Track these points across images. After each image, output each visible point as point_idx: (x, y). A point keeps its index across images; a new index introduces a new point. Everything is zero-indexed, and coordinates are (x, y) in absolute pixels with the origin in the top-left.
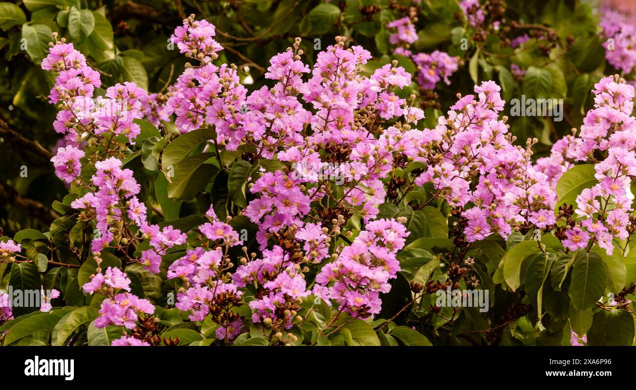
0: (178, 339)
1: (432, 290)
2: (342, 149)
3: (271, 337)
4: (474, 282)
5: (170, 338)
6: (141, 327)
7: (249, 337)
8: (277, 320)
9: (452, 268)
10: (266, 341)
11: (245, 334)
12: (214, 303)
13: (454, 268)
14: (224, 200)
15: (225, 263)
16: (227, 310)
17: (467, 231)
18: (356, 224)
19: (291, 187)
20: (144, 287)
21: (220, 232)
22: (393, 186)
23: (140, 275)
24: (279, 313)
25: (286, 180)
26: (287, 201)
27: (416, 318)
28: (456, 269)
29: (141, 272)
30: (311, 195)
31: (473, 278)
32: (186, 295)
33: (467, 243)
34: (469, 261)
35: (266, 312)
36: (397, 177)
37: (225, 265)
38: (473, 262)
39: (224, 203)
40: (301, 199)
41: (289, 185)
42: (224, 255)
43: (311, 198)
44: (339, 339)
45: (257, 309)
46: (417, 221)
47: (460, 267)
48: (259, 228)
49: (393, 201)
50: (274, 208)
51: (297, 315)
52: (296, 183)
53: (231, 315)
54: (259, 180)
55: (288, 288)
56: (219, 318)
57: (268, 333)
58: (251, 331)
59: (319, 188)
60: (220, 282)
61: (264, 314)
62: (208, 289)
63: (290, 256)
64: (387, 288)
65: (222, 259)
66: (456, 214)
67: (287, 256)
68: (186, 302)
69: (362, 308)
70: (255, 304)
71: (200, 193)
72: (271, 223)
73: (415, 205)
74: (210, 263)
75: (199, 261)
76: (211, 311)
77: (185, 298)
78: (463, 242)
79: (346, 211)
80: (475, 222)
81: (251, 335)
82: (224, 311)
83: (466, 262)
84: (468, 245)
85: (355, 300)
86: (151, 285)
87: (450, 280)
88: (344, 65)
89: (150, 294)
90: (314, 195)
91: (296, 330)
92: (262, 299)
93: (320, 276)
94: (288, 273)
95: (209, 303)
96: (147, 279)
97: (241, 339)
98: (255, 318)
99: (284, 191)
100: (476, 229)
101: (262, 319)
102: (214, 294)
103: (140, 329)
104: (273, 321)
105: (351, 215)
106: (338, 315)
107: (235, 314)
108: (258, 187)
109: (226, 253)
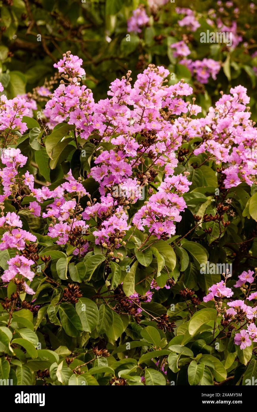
0: (49, 257)
1: (207, 220)
2: (151, 136)
3: (107, 254)
4: (232, 213)
5: (45, 256)
6: (27, 250)
7: (93, 254)
8: (111, 244)
9: (219, 207)
10: (104, 257)
11: (91, 252)
12: (71, 233)
13: (220, 207)
14: (78, 168)
15: (78, 208)
16: (80, 238)
17: (226, 182)
18: (160, 179)
19: (120, 160)
20: (29, 224)
21: (74, 187)
22: (181, 154)
23: (27, 216)
24: (112, 240)
25: (116, 156)
26: (117, 168)
27: (197, 236)
28: (222, 207)
29: (27, 214)
30: (132, 164)
31: (231, 211)
32: (54, 228)
33: (227, 189)
34: (228, 201)
35: (103, 238)
36: (183, 148)
37: (78, 209)
38: (231, 202)
39: (79, 170)
40: (126, 166)
41: (119, 159)
42: (77, 203)
43: (132, 166)
44: (149, 253)
45: (98, 237)
46: (197, 175)
47: (224, 206)
48: (100, 185)
49: (182, 163)
50: (109, 172)
51: (122, 241)
52: (122, 158)
53: (82, 241)
54: (100, 156)
55: (117, 225)
56: (75, 243)
57: (105, 252)
58: (94, 250)
59: (137, 160)
60: (75, 219)
61: (102, 239)
62: (68, 224)
63: (118, 202)
64: (179, 219)
65: (76, 205)
66: (219, 171)
67: (116, 202)
68: (54, 232)
69: (163, 234)
70: (96, 233)
71: (63, 162)
72: (107, 182)
73: (195, 166)
74: (69, 209)
75: (62, 208)
76: (70, 238)
77: (53, 230)
78: (224, 189)
79: (153, 172)
80: (230, 177)
81: (94, 253)
82: (77, 238)
83: (227, 201)
84: (228, 190)
85: (159, 229)
86: (34, 222)
87: (218, 214)
88: (153, 83)
89: (33, 228)
90: (134, 164)
91: (122, 249)
92: (101, 230)
93: (137, 215)
94: (116, 216)
95: (68, 232)
96: (31, 219)
97: (88, 255)
98: (97, 242)
99: (115, 163)
100: (231, 181)
101: (101, 243)
102: (72, 228)
103: (27, 252)
104: (108, 244)
105: (157, 174)
106: (148, 238)
107: (85, 240)
108: (100, 159)
109: (78, 203)
